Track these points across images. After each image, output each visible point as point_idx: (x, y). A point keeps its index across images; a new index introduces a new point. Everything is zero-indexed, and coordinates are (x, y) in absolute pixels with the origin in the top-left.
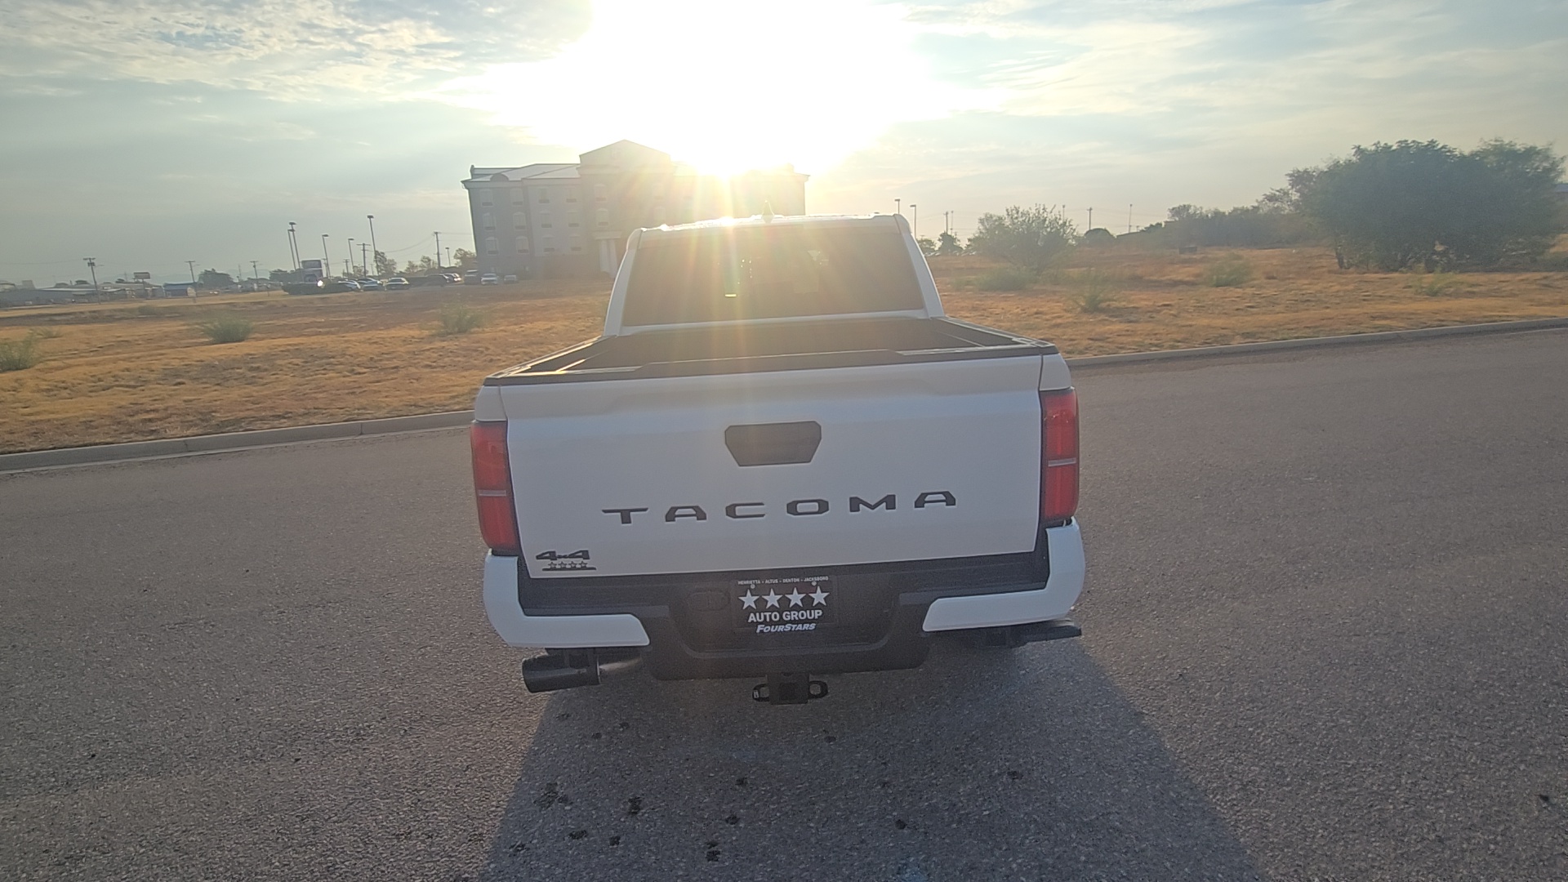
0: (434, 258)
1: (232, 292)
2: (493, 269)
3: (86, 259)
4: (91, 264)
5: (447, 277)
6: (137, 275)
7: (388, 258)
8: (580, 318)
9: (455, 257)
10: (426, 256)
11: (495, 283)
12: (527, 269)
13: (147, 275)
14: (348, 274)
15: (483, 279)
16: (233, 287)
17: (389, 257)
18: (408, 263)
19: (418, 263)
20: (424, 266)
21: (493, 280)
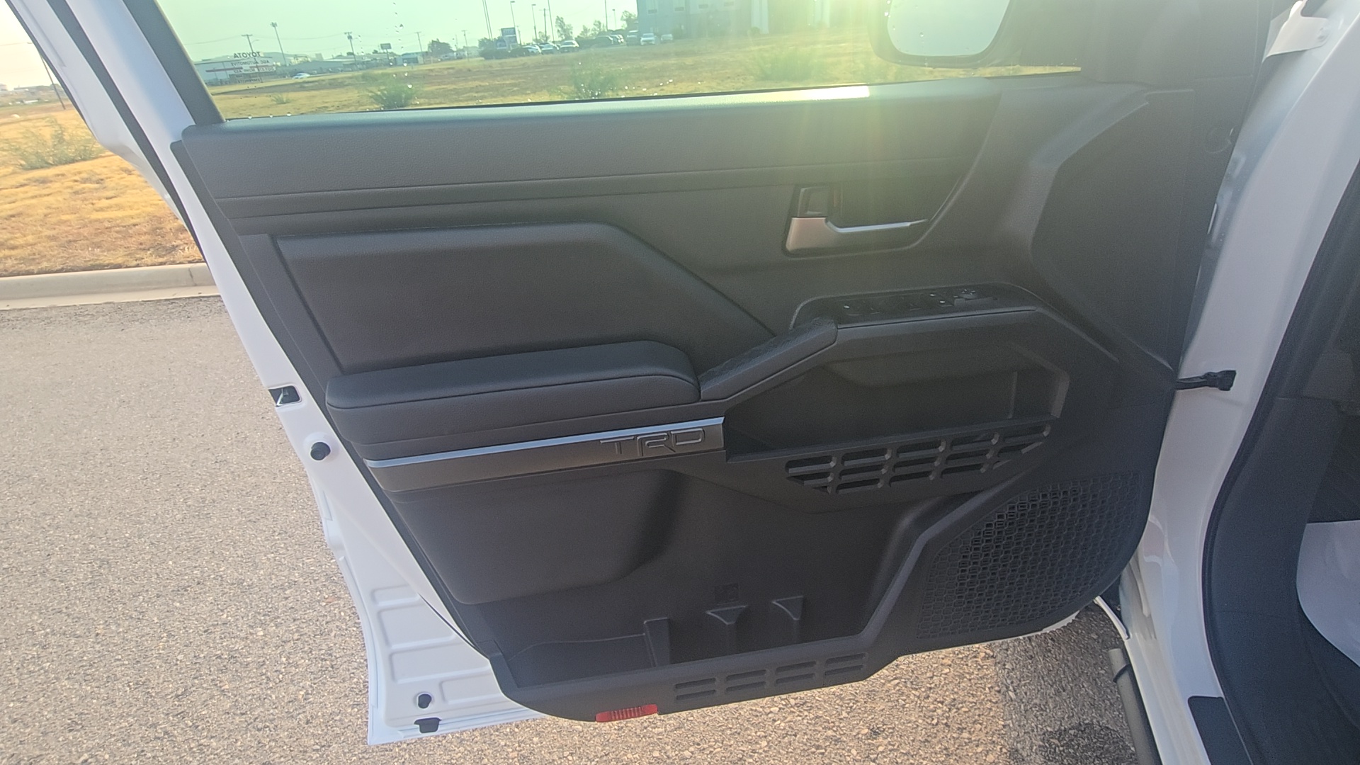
0: (603, 22)
1: (449, 59)
2: (651, 29)
3: (346, 33)
4: (350, 38)
5: (612, 39)
6: (383, 46)
7: (566, 24)
8: (729, 78)
9: (622, 19)
10: (597, 20)
11: (653, 43)
12: (683, 27)
13: (388, 46)
14: (536, 40)
15: (642, 39)
16: (451, 54)
17: (566, 22)
18: (582, 27)
19: (590, 26)
20: (595, 30)
21: (651, 41)
